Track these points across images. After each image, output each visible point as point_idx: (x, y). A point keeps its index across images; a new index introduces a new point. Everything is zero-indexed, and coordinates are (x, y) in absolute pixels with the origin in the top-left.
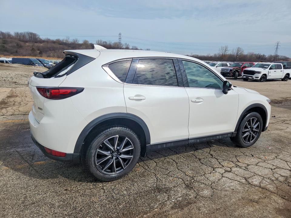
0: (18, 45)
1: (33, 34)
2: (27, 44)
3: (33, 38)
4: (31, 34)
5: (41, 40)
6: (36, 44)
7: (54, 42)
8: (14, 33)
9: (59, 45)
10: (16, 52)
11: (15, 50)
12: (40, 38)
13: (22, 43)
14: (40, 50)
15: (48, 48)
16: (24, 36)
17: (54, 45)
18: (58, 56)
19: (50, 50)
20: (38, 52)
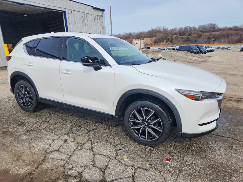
0: (198, 35)
1: (213, 24)
2: (206, 34)
3: (213, 28)
4: (211, 24)
5: (219, 28)
6: (213, 33)
7: (230, 29)
8: (198, 26)
9: (235, 31)
10: (196, 41)
11: (195, 40)
12: (218, 28)
13: (202, 34)
14: (215, 38)
15: (222, 35)
16: (205, 27)
17: (229, 32)
18: (229, 42)
19: (224, 37)
20: (213, 39)
